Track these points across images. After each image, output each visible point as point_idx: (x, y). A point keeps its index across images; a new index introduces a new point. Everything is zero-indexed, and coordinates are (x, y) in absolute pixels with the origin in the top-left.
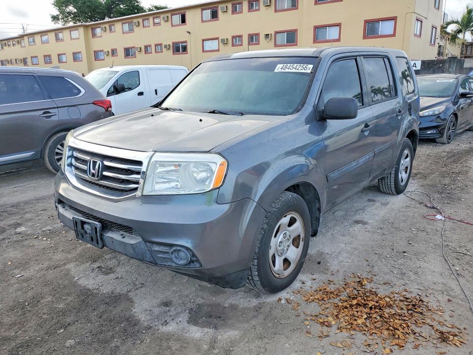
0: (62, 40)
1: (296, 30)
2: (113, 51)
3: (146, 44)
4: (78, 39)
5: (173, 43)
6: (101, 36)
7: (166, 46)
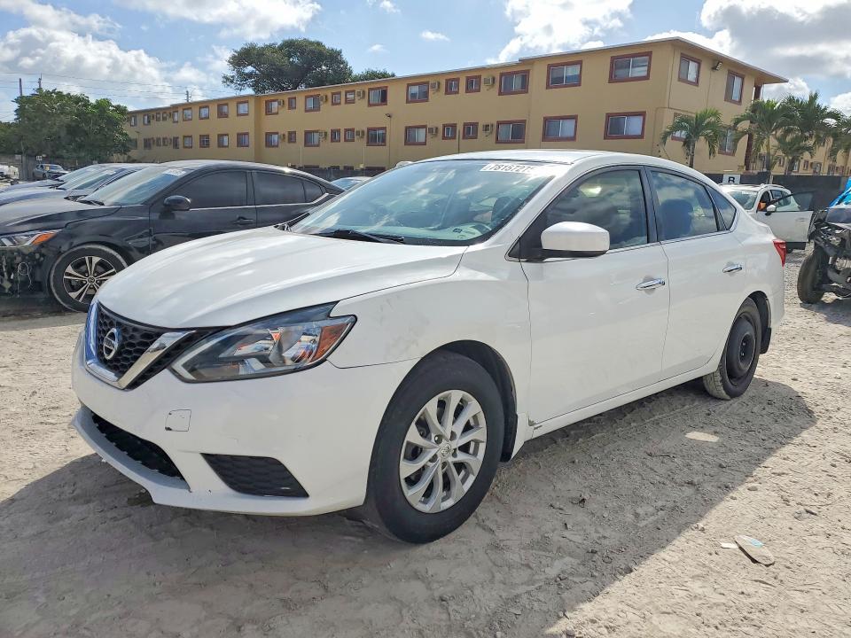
0: (226, 116)
1: (524, 121)
2: (290, 133)
3: (334, 128)
4: (247, 114)
5: (369, 130)
6: (277, 113)
7: (358, 133)
